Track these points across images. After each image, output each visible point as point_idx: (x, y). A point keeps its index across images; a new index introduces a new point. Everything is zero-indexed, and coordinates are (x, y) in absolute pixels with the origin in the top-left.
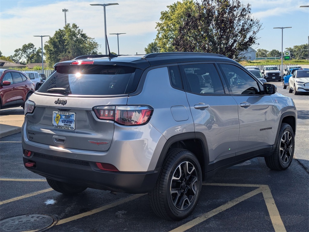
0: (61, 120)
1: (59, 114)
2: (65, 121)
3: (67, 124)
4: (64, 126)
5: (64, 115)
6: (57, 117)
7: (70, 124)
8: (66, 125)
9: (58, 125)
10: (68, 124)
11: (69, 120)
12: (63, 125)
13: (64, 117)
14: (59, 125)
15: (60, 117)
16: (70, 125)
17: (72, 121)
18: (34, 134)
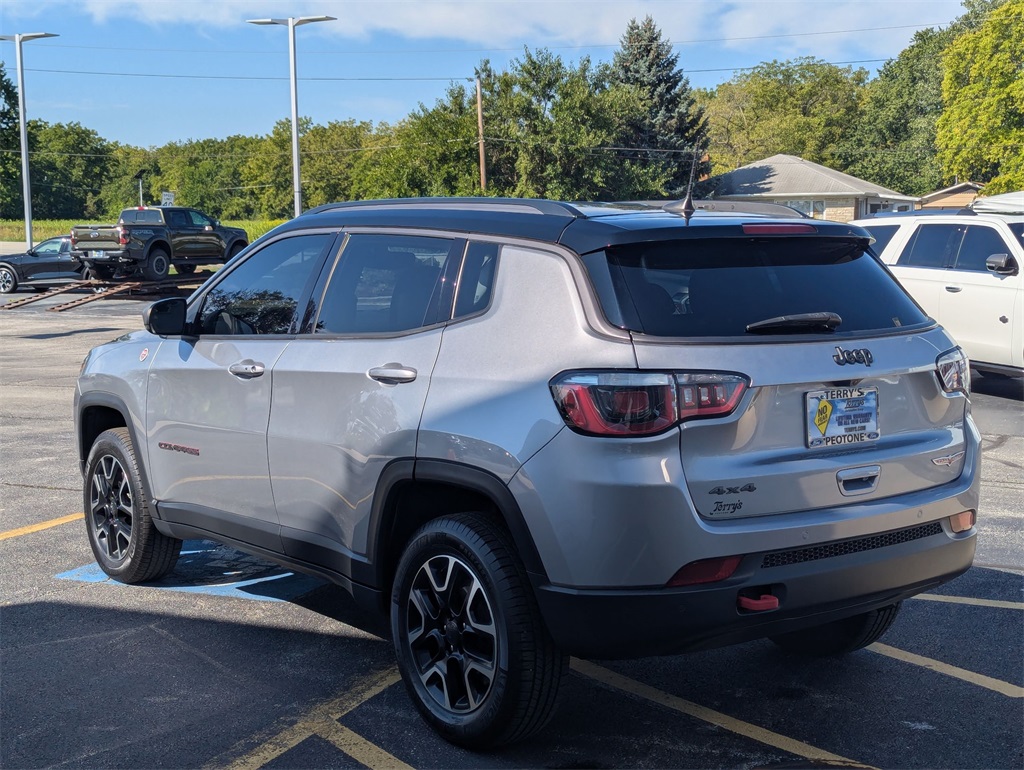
0: (834, 417)
1: (830, 399)
2: (848, 417)
3: (853, 426)
4: (848, 434)
5: (843, 401)
6: (821, 412)
7: (863, 424)
8: (851, 430)
9: (824, 435)
10: (857, 425)
11: (861, 412)
12: (844, 433)
13: (843, 406)
14: (827, 435)
15: (830, 408)
16: (864, 428)
17: (871, 414)
18: (750, 488)
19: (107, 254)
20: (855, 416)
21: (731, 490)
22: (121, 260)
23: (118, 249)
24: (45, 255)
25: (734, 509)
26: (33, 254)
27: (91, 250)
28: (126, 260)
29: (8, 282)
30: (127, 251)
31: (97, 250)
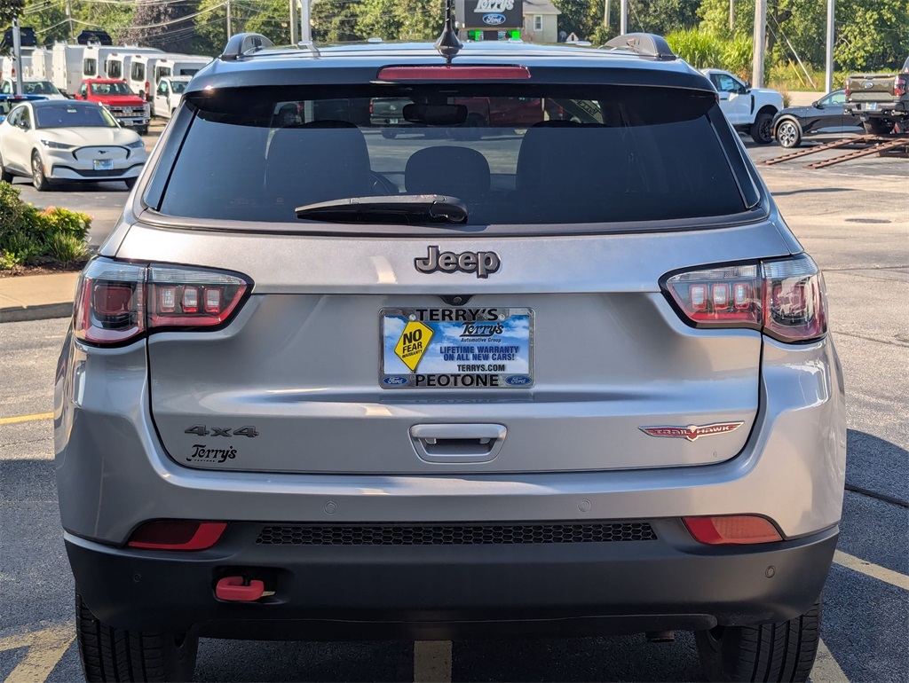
0: (437, 347)
1: (427, 320)
2: (468, 350)
3: (478, 362)
4: (463, 373)
5: (457, 325)
6: (410, 337)
7: (500, 362)
8: (471, 367)
9: (415, 371)
10: (487, 362)
11: (496, 344)
12: (457, 372)
14: (420, 372)
15: (428, 333)
16: (502, 368)
17: (517, 349)
18: (250, 433)
19: (880, 107)
20: (481, 349)
21: (217, 433)
22: (894, 113)
23: (892, 101)
24: (832, 107)
25: (224, 457)
26: (819, 107)
27: (865, 102)
28: (899, 113)
29: (792, 135)
30: (902, 103)
31: (871, 102)
